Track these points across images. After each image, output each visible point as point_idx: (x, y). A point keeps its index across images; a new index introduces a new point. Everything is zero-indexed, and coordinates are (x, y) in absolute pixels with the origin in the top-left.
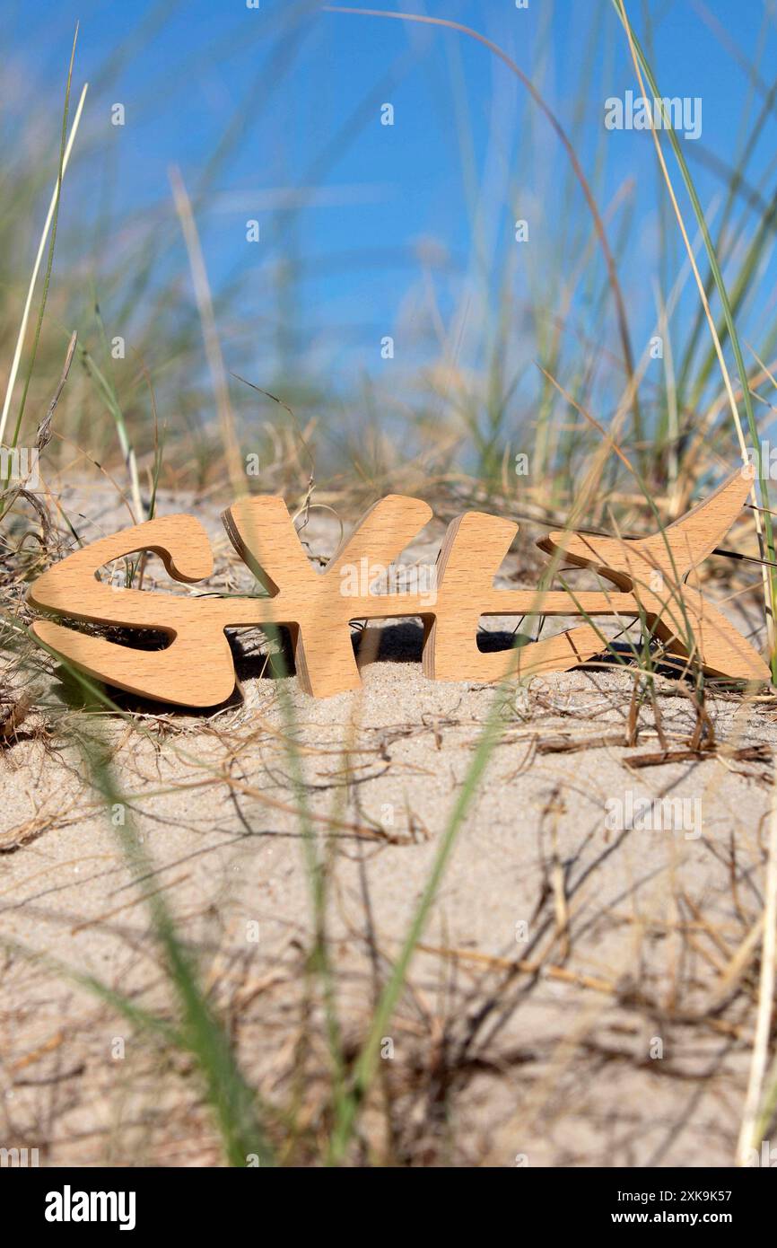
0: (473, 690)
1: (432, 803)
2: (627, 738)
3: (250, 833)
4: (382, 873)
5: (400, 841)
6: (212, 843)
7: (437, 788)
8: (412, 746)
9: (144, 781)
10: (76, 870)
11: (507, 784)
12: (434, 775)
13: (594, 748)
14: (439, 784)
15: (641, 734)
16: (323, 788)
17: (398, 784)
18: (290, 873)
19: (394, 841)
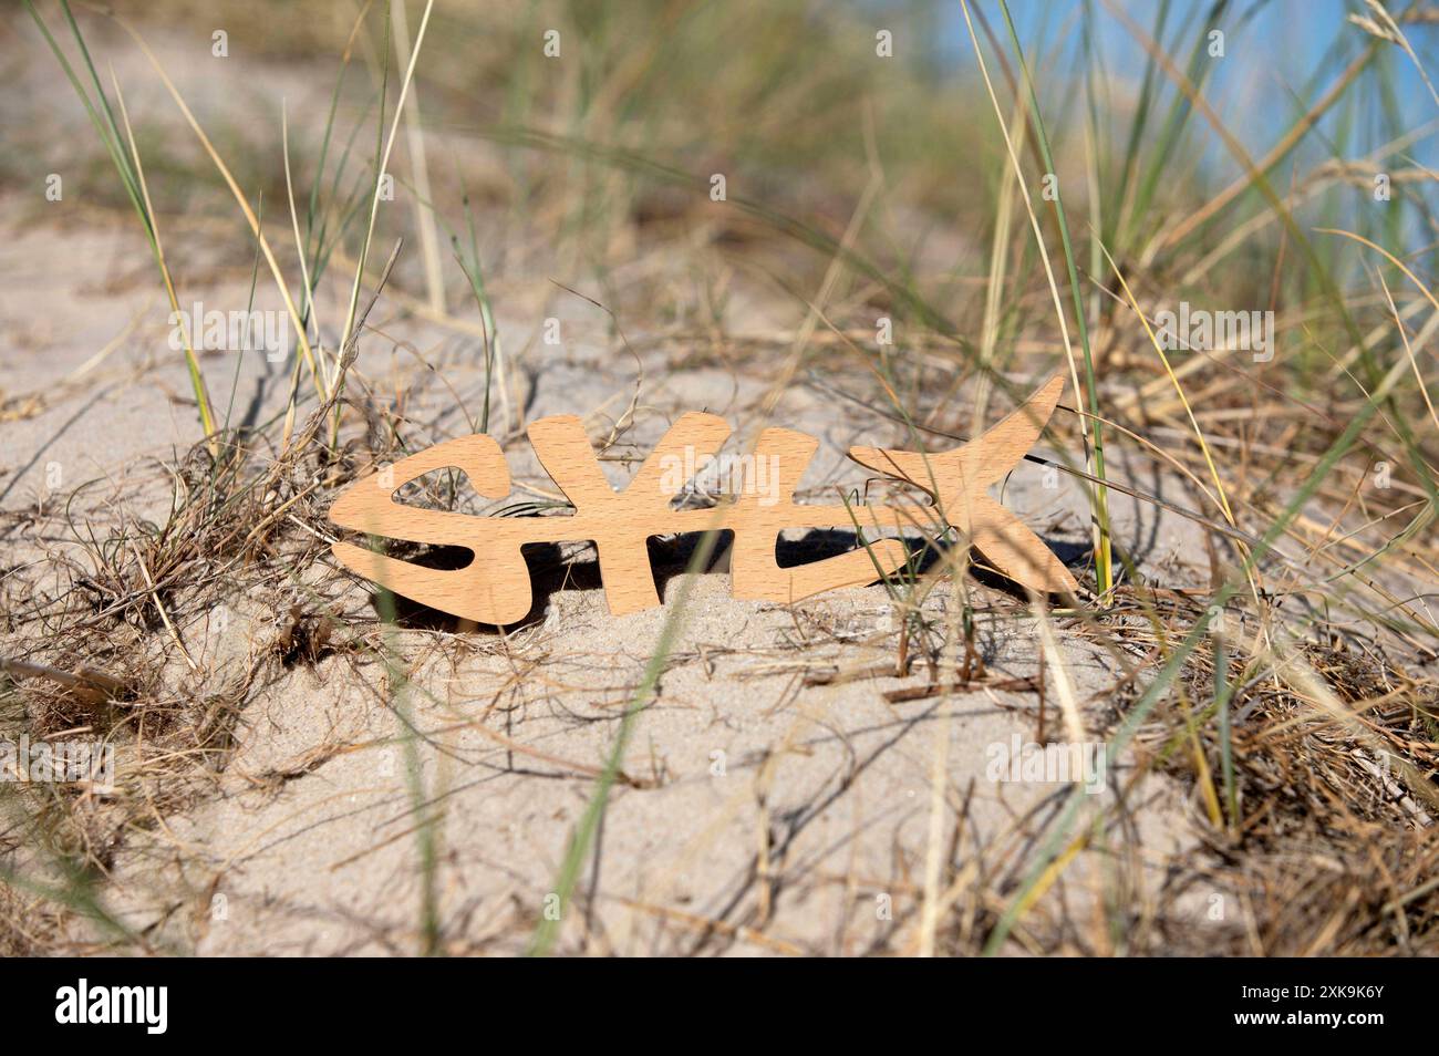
0: (763, 610)
1: (688, 740)
2: (898, 668)
3: (510, 770)
4: (618, 820)
5: (643, 785)
6: (475, 779)
7: (697, 723)
8: (684, 675)
9: (433, 703)
10: (353, 799)
11: (764, 721)
12: (697, 709)
13: (861, 679)
14: (700, 718)
15: (915, 662)
16: (591, 720)
17: (662, 717)
18: (531, 817)
19: (637, 786)
